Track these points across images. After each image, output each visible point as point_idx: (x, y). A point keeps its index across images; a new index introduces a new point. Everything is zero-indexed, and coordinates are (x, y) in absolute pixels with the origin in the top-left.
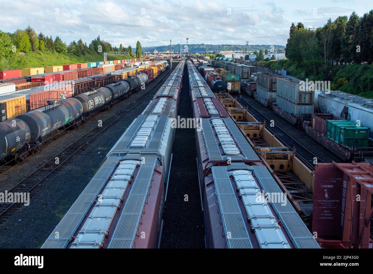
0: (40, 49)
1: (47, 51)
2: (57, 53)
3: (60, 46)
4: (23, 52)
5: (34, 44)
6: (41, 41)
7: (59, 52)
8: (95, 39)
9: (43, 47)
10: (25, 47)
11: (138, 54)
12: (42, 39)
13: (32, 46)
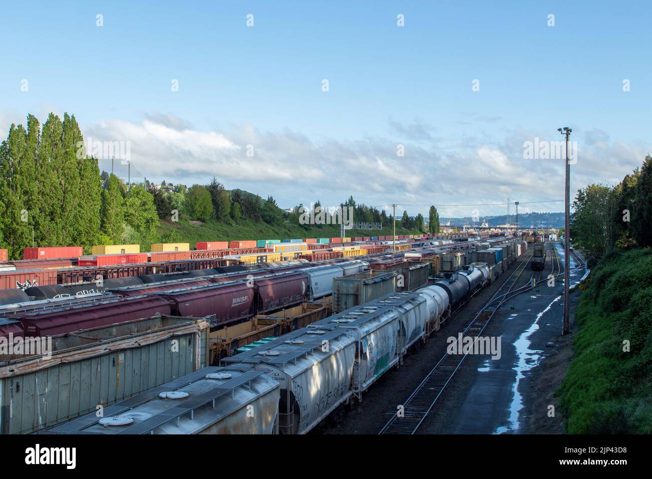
0: (232, 217)
1: (245, 219)
2: (265, 224)
3: (271, 213)
4: (201, 220)
5: (220, 208)
6: (236, 203)
7: (268, 222)
8: (347, 202)
9: (238, 213)
10: (203, 213)
11: (432, 228)
12: (238, 201)
13: (217, 211)
